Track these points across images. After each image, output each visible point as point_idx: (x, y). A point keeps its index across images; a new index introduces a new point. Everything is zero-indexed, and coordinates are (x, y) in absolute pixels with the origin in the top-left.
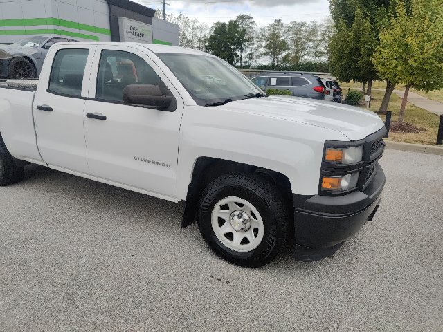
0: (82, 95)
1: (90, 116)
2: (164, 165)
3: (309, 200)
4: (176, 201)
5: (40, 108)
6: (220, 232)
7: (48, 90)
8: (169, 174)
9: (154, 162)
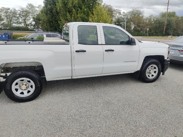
0: (99, 44)
1: (106, 51)
2: (134, 61)
3: (167, 60)
4: (133, 72)
5: (77, 51)
6: (147, 75)
7: (79, 43)
8: (135, 64)
9: (131, 62)
